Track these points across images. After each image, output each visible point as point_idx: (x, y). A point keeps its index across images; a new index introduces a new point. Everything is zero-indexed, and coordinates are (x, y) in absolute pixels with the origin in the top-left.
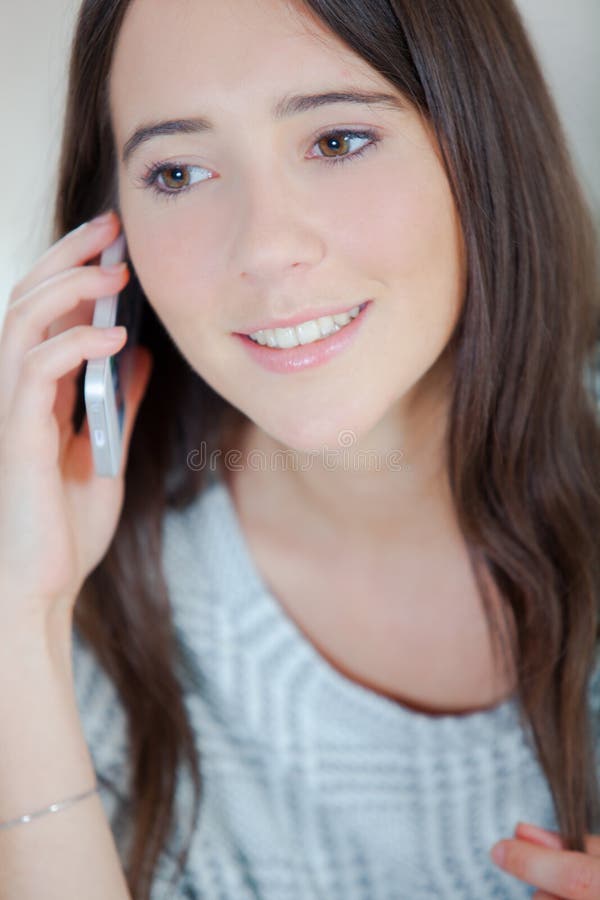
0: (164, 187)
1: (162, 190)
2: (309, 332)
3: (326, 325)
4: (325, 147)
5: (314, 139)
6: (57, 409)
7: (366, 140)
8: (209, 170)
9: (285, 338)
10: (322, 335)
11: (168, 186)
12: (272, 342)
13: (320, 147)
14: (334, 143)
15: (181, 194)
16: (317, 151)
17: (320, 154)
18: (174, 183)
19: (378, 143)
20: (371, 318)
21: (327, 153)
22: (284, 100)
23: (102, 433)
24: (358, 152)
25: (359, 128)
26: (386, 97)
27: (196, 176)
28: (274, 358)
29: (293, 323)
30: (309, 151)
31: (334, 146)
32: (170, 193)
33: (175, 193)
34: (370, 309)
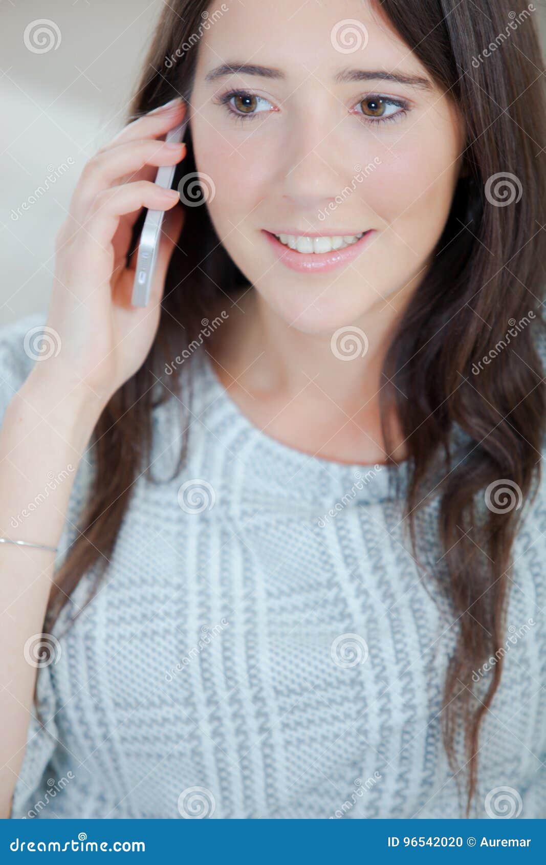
0: (235, 109)
1: (233, 111)
2: (323, 245)
3: (337, 243)
4: (365, 107)
5: (360, 98)
6: (115, 242)
7: (399, 108)
8: (272, 104)
9: (304, 245)
10: (332, 249)
11: (238, 109)
12: (292, 246)
13: (362, 106)
14: (373, 105)
15: (247, 118)
16: (358, 108)
17: (361, 111)
18: (243, 108)
19: (407, 112)
20: (371, 243)
21: (366, 111)
22: (344, 71)
23: (145, 275)
24: (391, 117)
25: (396, 98)
26: (421, 80)
27: (261, 106)
28: (292, 258)
29: (313, 236)
30: (352, 108)
31: (373, 107)
32: (239, 115)
33: (244, 116)
34: (372, 235)
